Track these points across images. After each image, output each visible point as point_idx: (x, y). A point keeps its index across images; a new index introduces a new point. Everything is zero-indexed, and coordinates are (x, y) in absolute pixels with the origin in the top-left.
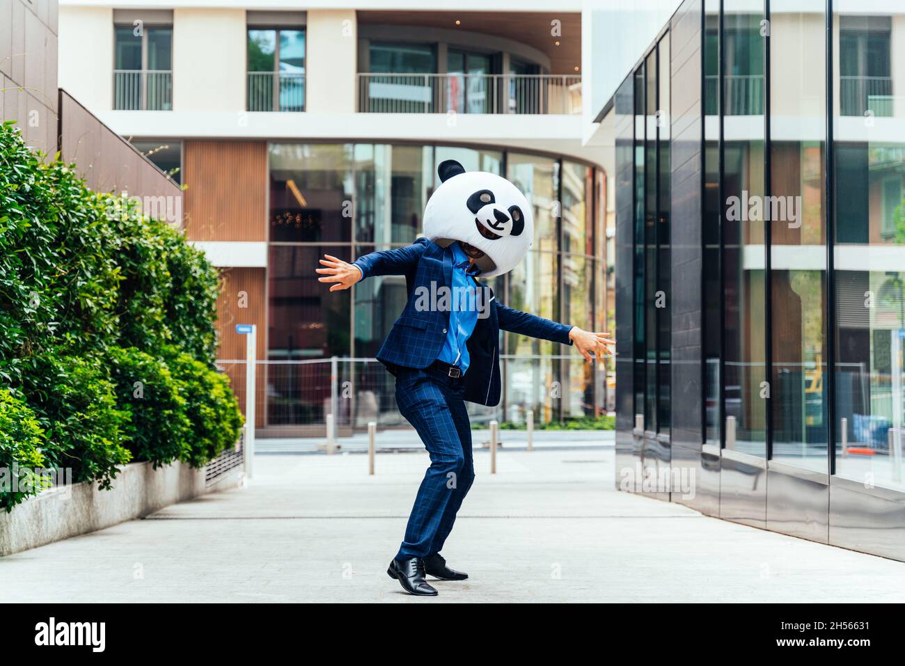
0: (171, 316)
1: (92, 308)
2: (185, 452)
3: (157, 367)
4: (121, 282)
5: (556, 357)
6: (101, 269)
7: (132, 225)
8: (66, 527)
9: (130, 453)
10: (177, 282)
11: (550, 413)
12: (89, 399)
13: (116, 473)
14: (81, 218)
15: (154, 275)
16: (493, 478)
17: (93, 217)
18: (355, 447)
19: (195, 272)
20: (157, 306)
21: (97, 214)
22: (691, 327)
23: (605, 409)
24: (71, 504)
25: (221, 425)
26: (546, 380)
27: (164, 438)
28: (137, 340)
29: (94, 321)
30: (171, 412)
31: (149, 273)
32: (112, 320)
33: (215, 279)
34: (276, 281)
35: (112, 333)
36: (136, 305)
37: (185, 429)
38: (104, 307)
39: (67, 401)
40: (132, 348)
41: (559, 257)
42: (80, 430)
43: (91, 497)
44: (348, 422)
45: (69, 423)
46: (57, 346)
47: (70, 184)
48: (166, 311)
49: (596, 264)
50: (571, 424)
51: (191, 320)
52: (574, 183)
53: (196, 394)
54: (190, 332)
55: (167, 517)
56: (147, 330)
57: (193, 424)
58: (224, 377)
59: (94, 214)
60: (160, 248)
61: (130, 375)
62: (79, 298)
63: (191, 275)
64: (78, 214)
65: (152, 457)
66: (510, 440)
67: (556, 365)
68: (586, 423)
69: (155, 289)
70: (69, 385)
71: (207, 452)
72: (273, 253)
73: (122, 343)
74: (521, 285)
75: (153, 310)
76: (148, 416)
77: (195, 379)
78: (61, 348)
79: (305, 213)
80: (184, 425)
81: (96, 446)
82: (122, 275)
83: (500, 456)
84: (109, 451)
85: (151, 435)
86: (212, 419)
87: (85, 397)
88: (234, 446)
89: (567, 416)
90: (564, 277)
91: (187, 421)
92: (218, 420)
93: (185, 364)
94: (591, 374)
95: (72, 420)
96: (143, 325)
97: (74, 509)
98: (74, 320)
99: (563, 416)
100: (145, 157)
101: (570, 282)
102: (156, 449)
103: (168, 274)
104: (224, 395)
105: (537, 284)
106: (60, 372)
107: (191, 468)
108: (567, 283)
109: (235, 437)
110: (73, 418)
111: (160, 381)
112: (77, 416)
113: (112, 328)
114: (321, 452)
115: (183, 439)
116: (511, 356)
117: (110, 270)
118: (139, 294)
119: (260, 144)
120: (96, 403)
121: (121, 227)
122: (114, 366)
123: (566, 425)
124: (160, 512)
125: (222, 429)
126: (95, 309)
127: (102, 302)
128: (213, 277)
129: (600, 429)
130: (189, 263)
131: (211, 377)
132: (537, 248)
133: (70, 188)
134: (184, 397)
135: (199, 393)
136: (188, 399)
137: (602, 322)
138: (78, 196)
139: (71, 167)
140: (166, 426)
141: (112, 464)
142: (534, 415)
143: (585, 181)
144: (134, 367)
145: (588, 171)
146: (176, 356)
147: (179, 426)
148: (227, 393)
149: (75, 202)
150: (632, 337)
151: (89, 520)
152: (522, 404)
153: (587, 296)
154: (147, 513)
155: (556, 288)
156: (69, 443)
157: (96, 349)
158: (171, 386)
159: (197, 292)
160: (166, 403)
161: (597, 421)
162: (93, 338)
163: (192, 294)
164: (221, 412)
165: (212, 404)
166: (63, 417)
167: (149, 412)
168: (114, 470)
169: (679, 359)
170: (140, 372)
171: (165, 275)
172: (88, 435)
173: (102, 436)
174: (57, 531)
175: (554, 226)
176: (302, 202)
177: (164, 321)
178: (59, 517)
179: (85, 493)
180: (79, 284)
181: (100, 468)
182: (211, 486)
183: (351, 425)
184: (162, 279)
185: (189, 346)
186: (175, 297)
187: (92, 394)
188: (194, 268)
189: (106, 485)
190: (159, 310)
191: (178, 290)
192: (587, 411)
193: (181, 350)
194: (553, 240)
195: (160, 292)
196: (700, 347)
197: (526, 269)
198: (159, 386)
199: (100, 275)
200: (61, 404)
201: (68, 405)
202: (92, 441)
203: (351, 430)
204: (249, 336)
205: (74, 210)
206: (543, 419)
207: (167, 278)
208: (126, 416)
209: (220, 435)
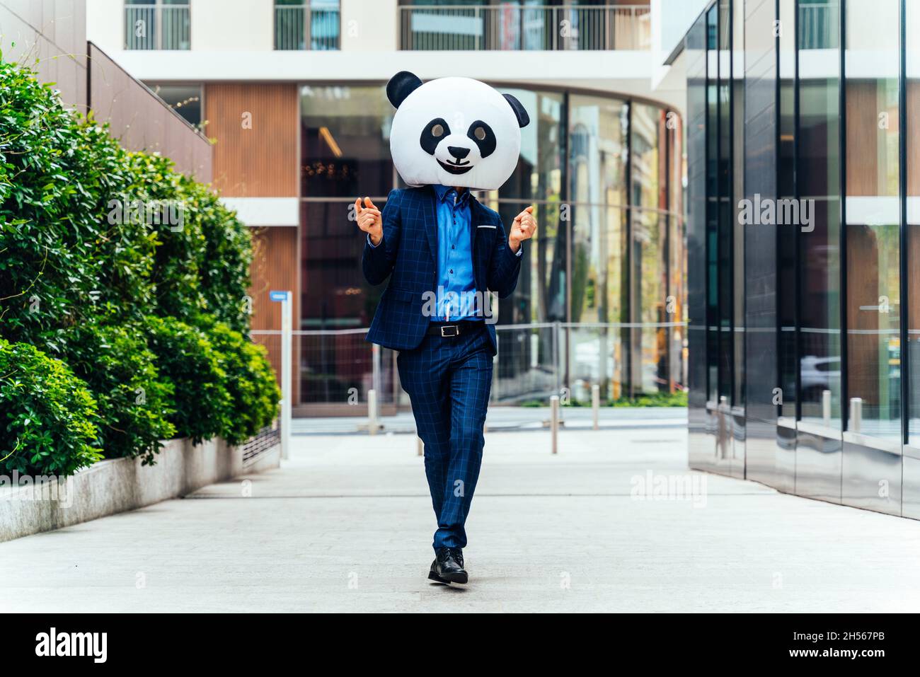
0: (206, 284)
1: (130, 275)
2: (226, 427)
3: (195, 338)
4: (157, 247)
5: (626, 325)
6: (137, 234)
7: (165, 186)
8: (112, 503)
9: (174, 427)
10: (211, 247)
11: (619, 389)
12: (133, 371)
13: (160, 448)
14: (118, 182)
15: (189, 239)
16: (555, 458)
17: (129, 179)
18: (400, 428)
19: (229, 235)
20: (192, 273)
21: (134, 176)
22: (766, 291)
23: (681, 383)
24: (116, 480)
25: (260, 400)
26: (615, 351)
27: (204, 414)
28: (173, 309)
29: (131, 290)
30: (211, 385)
31: (184, 237)
32: (149, 288)
33: (248, 242)
34: (308, 241)
35: (150, 302)
36: (170, 272)
37: (225, 403)
38: (142, 274)
39: (110, 373)
40: (169, 318)
41: (628, 212)
42: (124, 403)
43: (133, 473)
44: (392, 400)
45: (113, 396)
46: (97, 316)
47: (104, 146)
48: (201, 278)
49: (671, 219)
50: (643, 401)
51: (225, 287)
52: (645, 125)
53: (234, 366)
54: (225, 300)
55: (207, 496)
56: (183, 299)
57: (233, 398)
58: (261, 348)
59: (131, 177)
60: (195, 210)
61: (168, 346)
62: (117, 265)
63: (225, 238)
64: (115, 177)
65: (192, 433)
66: (573, 418)
67: (625, 334)
68: (660, 400)
69: (189, 255)
70: (112, 356)
71: (245, 429)
72: (305, 209)
73: (158, 313)
74: (585, 242)
75: (188, 277)
76: (187, 390)
77: (232, 350)
78: (102, 318)
79: (339, 163)
80: (224, 399)
81: (140, 419)
82: (158, 241)
83: (561, 435)
84: (154, 425)
85: (191, 409)
86: (251, 394)
87: (128, 369)
88: (271, 424)
89: (638, 392)
90: (633, 234)
91: (228, 395)
92: (257, 394)
93: (221, 334)
94: (665, 345)
95: (116, 393)
96: (179, 293)
97: (119, 484)
98: (113, 289)
99: (633, 391)
100: (173, 110)
101: (642, 240)
102: (196, 425)
103: (203, 237)
104: (263, 367)
105: (604, 242)
106: (102, 343)
107: (228, 446)
108: (638, 240)
109: (273, 414)
110: (117, 390)
111: (199, 353)
112: (121, 389)
113: (149, 297)
114: (363, 432)
115: (224, 414)
116: (575, 325)
117: (145, 235)
118: (174, 261)
119: (290, 87)
120: (140, 375)
121: (154, 189)
122: (151, 337)
123: (637, 402)
124: (199, 491)
125: (262, 404)
126: (134, 276)
127: (140, 270)
128: (247, 239)
129: (675, 405)
130: (222, 225)
131: (249, 349)
132: (603, 201)
133: (104, 150)
134: (224, 369)
135: (237, 366)
136: (228, 371)
137: (678, 284)
138: (113, 158)
139: (105, 127)
140: (206, 400)
141: (155, 438)
142: (601, 390)
143: (657, 124)
144: (172, 338)
145: (660, 113)
146: (211, 326)
147: (219, 400)
148: (264, 365)
149: (111, 164)
150: (704, 303)
151: (133, 496)
152: (587, 380)
153: (660, 255)
154: (187, 492)
155: (625, 247)
156: (113, 416)
157: (133, 319)
158: (211, 357)
159: (231, 257)
160: (206, 376)
161: (671, 397)
162: (131, 307)
163: (227, 260)
164: (261, 386)
165: (251, 377)
166: (107, 389)
167: (188, 385)
168: (157, 445)
169: (754, 326)
170: (179, 343)
171: (199, 240)
172: (133, 408)
173: (147, 409)
174: (104, 506)
175: (622, 174)
176: (337, 151)
177: (198, 288)
178: (106, 492)
179: (129, 469)
180: (118, 250)
181: (144, 442)
182: (248, 466)
183: (395, 403)
184: (197, 243)
185: (224, 315)
186: (209, 262)
187: (135, 365)
188: (228, 230)
189: (149, 461)
190: (195, 277)
191: (212, 254)
192: (660, 386)
193: (216, 320)
194: (622, 191)
195: (195, 257)
196: (775, 312)
197: (591, 224)
198: (199, 358)
199: (136, 240)
200: (104, 376)
201: (111, 377)
202: (137, 414)
203: (394, 409)
204: (284, 303)
205: (110, 173)
206: (611, 396)
207: (202, 242)
208: (169, 388)
209: (260, 410)
